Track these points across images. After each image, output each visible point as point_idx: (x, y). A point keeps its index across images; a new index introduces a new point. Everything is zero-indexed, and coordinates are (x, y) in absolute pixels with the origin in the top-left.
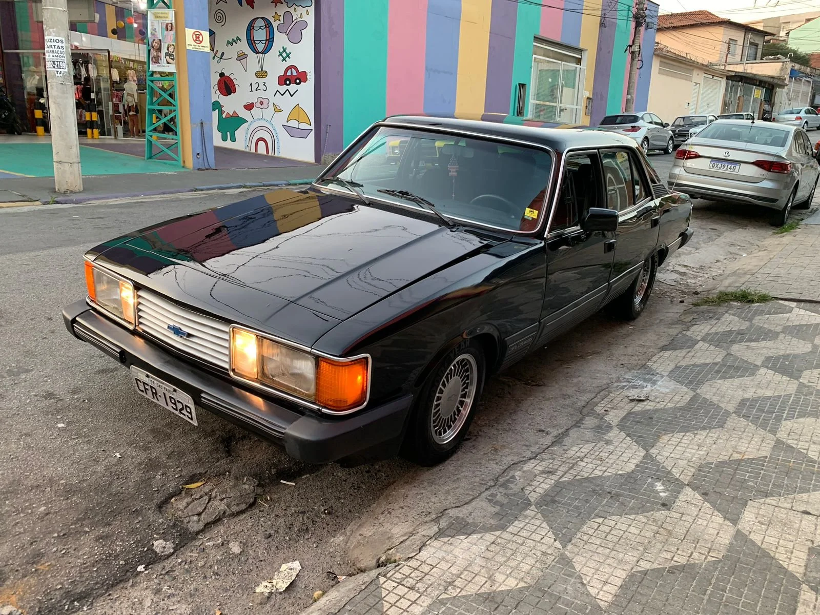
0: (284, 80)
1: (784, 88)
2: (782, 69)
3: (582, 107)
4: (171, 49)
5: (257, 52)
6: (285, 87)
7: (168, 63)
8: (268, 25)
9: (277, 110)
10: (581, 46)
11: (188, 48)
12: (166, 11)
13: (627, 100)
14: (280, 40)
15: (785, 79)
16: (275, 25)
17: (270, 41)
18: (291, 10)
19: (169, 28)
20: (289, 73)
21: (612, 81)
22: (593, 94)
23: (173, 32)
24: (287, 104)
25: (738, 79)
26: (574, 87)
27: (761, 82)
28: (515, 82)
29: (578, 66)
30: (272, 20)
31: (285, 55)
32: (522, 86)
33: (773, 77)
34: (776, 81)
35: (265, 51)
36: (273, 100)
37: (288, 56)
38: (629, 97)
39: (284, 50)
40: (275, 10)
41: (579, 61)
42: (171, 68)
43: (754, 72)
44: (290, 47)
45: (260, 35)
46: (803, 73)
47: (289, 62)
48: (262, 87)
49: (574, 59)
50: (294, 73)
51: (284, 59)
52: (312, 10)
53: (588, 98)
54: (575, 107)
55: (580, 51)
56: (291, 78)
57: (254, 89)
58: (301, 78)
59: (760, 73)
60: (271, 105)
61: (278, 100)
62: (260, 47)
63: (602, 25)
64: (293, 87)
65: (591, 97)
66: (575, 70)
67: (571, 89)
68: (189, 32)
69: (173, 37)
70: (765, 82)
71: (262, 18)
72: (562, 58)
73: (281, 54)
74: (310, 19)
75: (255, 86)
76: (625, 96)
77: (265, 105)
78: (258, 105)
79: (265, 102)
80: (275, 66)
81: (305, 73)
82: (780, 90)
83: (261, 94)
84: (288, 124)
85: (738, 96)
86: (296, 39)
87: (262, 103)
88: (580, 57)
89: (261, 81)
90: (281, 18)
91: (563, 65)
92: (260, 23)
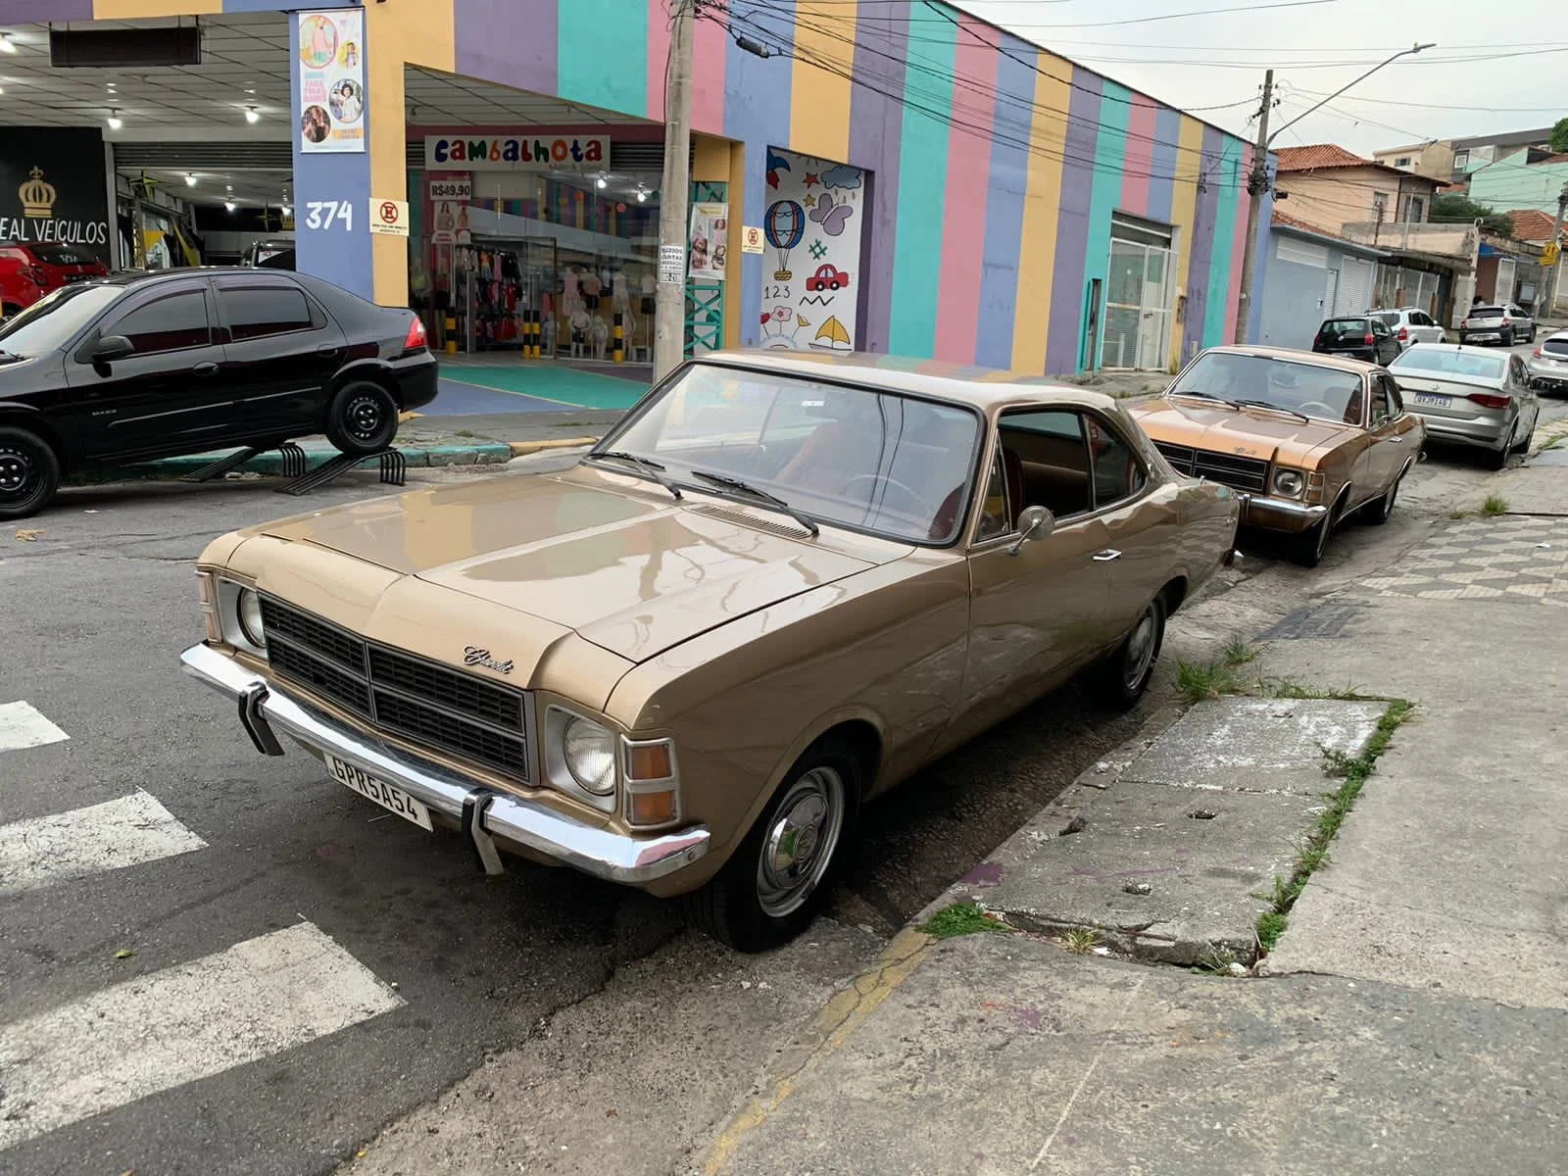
0: (815, 284)
1: (1469, 275)
2: (1465, 245)
3: (1172, 312)
4: (721, 251)
5: (779, 246)
6: (816, 293)
7: (714, 268)
8: (797, 211)
9: (803, 323)
10: (1172, 222)
11: (745, 250)
12: (718, 205)
13: (1241, 301)
14: (813, 231)
15: (1471, 260)
16: (806, 211)
17: (798, 232)
18: (831, 192)
19: (720, 225)
20: (823, 275)
21: (1213, 272)
22: (1188, 291)
23: (725, 231)
24: (817, 315)
25: (1396, 261)
26: (1159, 280)
27: (1432, 265)
28: (1088, 278)
29: (1167, 250)
30: (802, 205)
31: (818, 250)
32: (1097, 282)
33: (1450, 257)
34: (1457, 263)
35: (789, 246)
36: (797, 309)
37: (823, 252)
38: (1244, 296)
39: (818, 245)
40: (808, 191)
41: (1167, 243)
42: (720, 275)
43: (1419, 247)
44: (827, 241)
45: (784, 224)
46: (1500, 250)
47: (824, 260)
48: (782, 292)
49: (1160, 241)
50: (831, 274)
51: (817, 256)
52: (860, 193)
53: (1182, 298)
54: (1161, 310)
55: (1169, 228)
56: (825, 281)
57: (771, 295)
58: (839, 281)
59: (1428, 250)
60: (794, 317)
61: (805, 310)
62: (784, 239)
63: (1201, 188)
64: (826, 294)
65: (1185, 295)
66: (1161, 257)
67: (1155, 284)
68: (746, 230)
69: (724, 238)
70: (1439, 266)
71: (789, 202)
72: (1146, 239)
73: (812, 249)
74: (857, 205)
75: (772, 291)
76: (1237, 295)
77: (786, 317)
78: (775, 316)
79: (786, 313)
80: (803, 265)
81: (845, 276)
82: (1465, 278)
83: (780, 301)
84: (818, 342)
85: (1397, 287)
86: (835, 228)
87: (781, 314)
88: (1168, 236)
89: (782, 284)
90: (816, 203)
91: (1150, 250)
92: (788, 208)
